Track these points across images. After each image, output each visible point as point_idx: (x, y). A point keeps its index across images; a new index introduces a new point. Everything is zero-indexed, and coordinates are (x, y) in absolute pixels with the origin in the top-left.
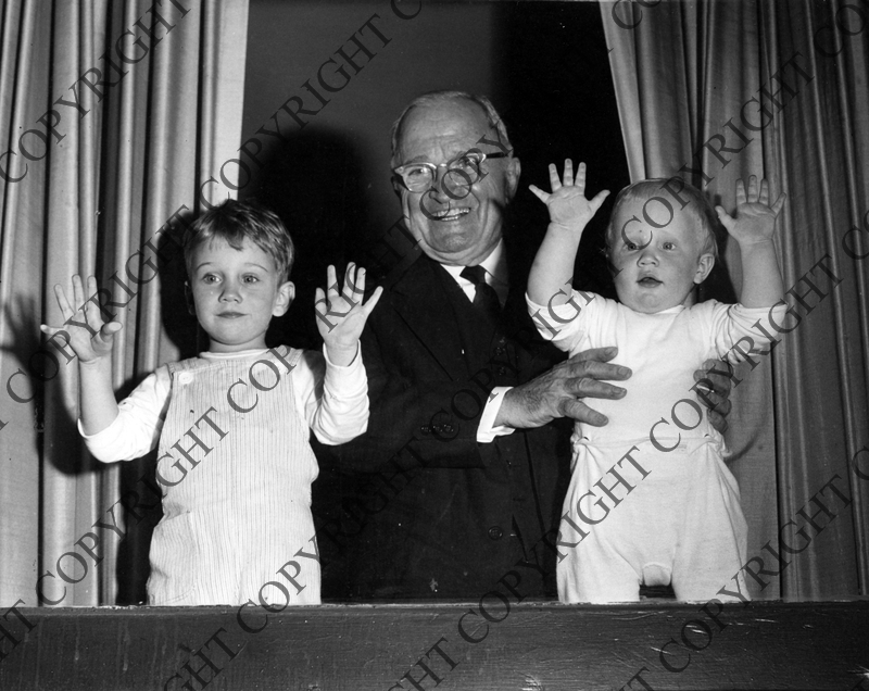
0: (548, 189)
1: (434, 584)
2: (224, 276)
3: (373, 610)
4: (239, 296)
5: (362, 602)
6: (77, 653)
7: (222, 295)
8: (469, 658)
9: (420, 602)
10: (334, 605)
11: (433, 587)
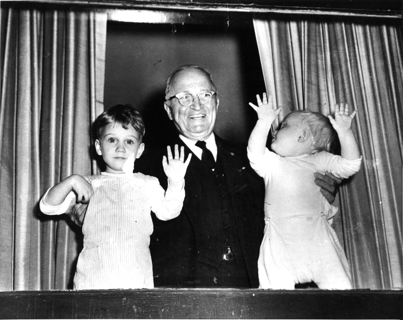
0: (256, 104)
1: (215, 279)
2: (118, 141)
3: (189, 291)
4: (124, 150)
5: (183, 288)
6: (53, 312)
7: (117, 149)
8: (233, 314)
9: (210, 288)
10: (171, 289)
11: (215, 280)
